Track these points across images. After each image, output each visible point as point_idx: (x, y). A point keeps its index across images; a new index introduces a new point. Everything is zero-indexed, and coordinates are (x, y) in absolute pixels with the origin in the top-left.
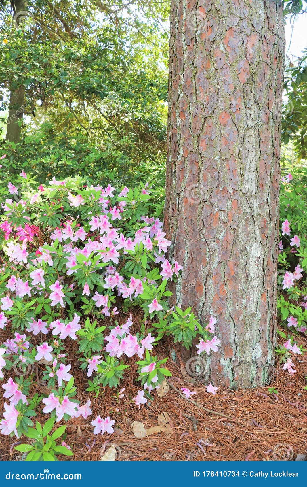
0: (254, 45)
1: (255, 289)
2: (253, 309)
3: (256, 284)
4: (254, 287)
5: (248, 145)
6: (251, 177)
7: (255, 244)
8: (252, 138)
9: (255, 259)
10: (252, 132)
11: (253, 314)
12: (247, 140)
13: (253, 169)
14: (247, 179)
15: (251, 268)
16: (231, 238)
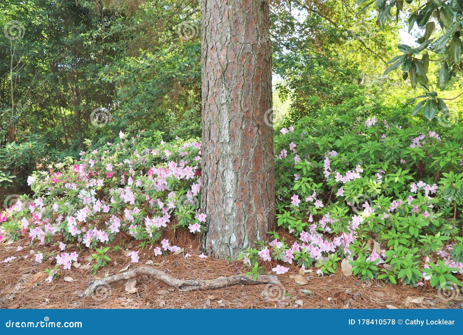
0: (224, 55)
1: (231, 199)
2: (230, 211)
3: (231, 196)
4: (230, 198)
5: (223, 114)
6: (226, 132)
7: (229, 172)
8: (225, 109)
9: (230, 181)
10: (225, 106)
11: (231, 214)
12: (222, 111)
13: (226, 128)
14: (223, 134)
15: (227, 186)
16: (215, 169)
